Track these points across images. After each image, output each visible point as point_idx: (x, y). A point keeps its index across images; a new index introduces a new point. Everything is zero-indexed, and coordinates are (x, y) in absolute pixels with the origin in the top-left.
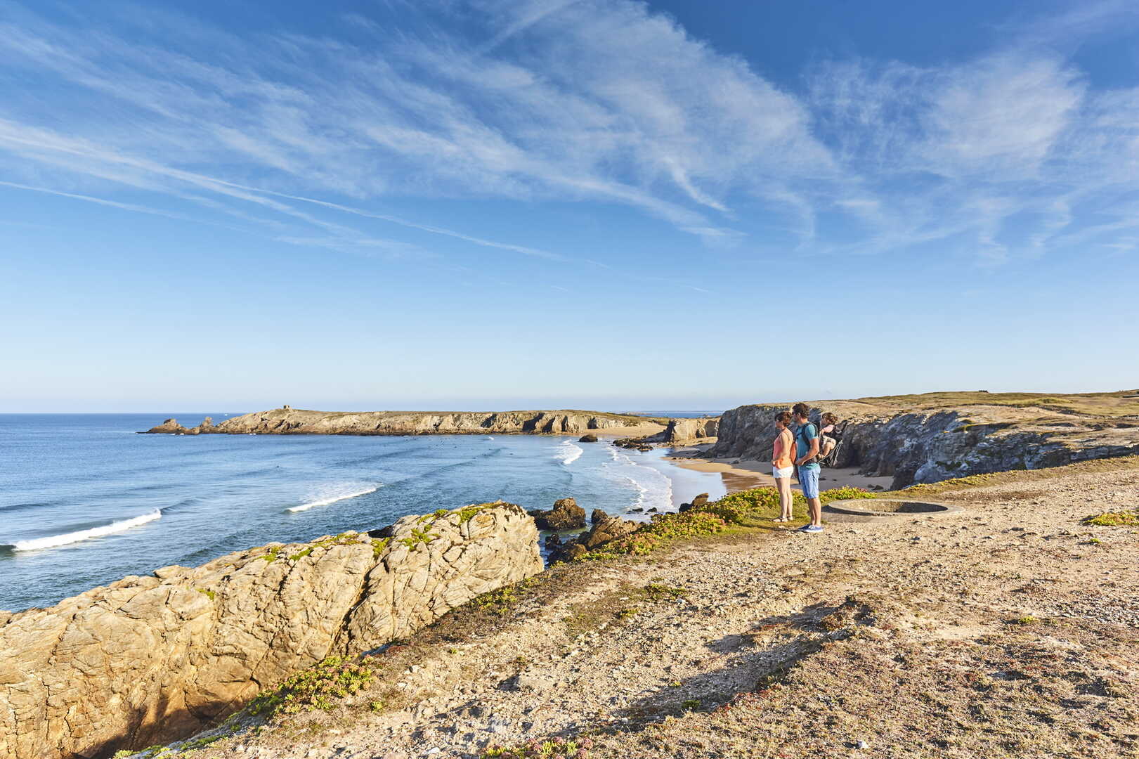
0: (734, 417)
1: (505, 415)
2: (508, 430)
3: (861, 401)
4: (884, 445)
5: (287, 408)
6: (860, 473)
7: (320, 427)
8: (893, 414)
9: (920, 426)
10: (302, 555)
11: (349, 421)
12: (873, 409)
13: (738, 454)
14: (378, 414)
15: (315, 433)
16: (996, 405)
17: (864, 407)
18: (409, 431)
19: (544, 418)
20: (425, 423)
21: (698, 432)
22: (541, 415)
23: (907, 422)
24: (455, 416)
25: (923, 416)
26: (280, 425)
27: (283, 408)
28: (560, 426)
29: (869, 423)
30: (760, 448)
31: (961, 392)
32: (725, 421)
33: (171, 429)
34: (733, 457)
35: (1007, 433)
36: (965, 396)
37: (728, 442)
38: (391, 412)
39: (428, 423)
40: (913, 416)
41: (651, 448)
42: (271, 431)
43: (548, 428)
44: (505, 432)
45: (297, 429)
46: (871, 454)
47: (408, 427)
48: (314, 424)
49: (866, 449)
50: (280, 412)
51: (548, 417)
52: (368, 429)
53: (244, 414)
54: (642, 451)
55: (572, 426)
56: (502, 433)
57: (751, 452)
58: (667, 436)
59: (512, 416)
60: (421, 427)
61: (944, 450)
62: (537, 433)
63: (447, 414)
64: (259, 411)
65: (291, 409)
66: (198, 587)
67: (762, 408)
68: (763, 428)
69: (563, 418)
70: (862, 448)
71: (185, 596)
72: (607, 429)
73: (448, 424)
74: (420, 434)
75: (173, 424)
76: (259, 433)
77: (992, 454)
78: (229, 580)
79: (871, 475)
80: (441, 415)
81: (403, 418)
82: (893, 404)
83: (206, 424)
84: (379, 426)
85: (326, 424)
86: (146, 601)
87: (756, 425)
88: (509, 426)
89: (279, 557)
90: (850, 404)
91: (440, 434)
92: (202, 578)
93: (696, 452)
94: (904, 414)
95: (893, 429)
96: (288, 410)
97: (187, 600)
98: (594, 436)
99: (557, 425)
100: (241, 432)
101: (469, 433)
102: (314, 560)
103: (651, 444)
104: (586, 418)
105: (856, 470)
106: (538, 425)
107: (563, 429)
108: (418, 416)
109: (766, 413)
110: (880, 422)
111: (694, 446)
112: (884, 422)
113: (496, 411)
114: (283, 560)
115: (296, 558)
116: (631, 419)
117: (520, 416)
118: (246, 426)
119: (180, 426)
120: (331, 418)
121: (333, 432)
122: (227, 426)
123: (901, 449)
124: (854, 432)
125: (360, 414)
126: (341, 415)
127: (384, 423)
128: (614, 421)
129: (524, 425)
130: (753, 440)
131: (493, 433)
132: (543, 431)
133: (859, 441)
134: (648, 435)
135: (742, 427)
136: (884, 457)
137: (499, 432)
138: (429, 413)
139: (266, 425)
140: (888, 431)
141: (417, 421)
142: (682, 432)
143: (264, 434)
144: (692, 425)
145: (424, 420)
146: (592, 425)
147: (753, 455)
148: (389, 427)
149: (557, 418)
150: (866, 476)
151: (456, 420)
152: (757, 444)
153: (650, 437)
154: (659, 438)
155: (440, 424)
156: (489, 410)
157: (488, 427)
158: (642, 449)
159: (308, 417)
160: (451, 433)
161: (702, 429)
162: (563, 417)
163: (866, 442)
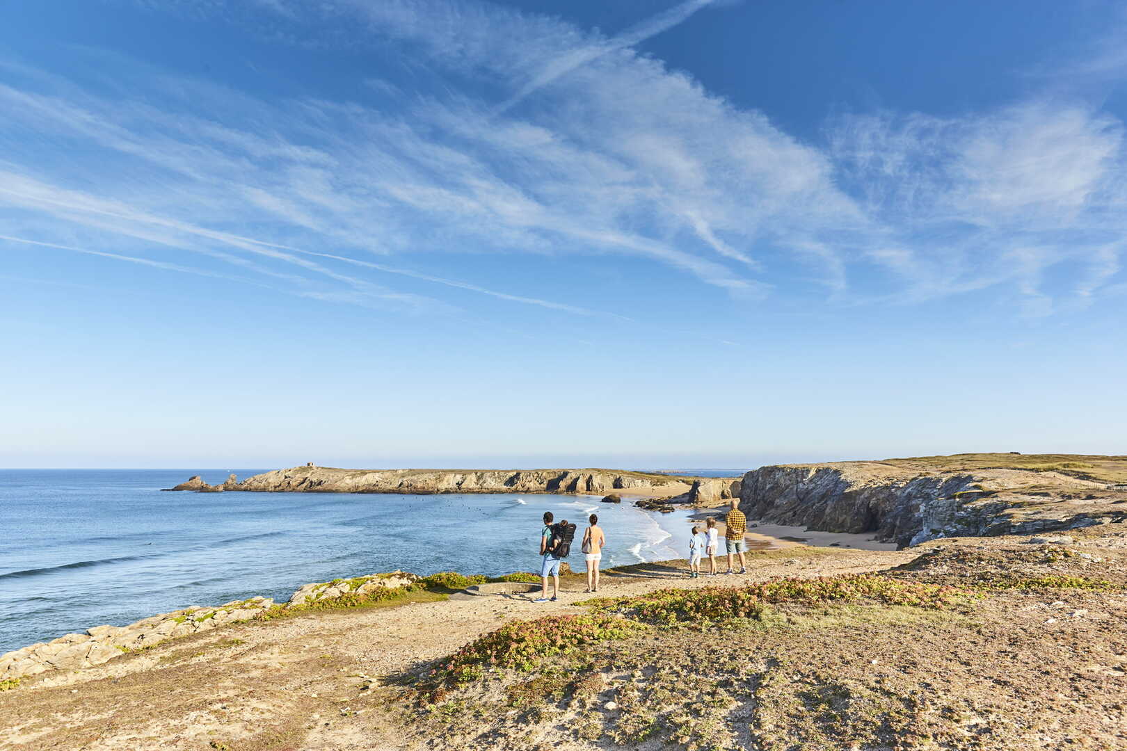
0: (754, 479)
1: (529, 473)
2: (531, 490)
3: (886, 463)
4: (900, 510)
5: (311, 465)
6: (876, 539)
7: (343, 485)
8: (911, 477)
9: (935, 491)
10: (206, 617)
11: (370, 479)
12: (895, 472)
13: (759, 517)
14: (400, 472)
15: (337, 491)
16: (1015, 469)
17: (886, 469)
18: (431, 490)
19: (568, 477)
20: (447, 482)
21: (723, 492)
22: (565, 474)
23: (924, 486)
24: (478, 474)
25: (939, 480)
26: (303, 483)
27: (306, 466)
28: (585, 485)
29: (886, 487)
30: (779, 512)
31: (991, 454)
32: (746, 482)
33: (196, 486)
34: (753, 520)
35: (985, 502)
36: (995, 458)
37: (749, 504)
38: (414, 470)
39: (450, 482)
40: (929, 480)
41: (673, 510)
42: (294, 489)
43: (572, 488)
44: (528, 491)
45: (319, 487)
46: (887, 519)
47: (430, 485)
48: (336, 482)
49: (884, 514)
50: (303, 470)
51: (573, 475)
52: (390, 487)
53: (268, 471)
54: (664, 513)
55: (597, 485)
56: (526, 492)
57: (771, 514)
58: (691, 497)
59: (536, 475)
60: (443, 486)
61: (937, 518)
62: (561, 493)
63: (470, 472)
64: (283, 467)
65: (314, 467)
66: (117, 644)
67: (782, 469)
68: (783, 491)
69: (587, 477)
70: (880, 513)
71: (103, 651)
72: (633, 489)
73: (471, 483)
74: (442, 493)
75: (198, 482)
76: (282, 491)
77: (968, 524)
78: (142, 638)
79: (886, 541)
80: (464, 473)
81: (426, 476)
82: (917, 466)
83: (230, 482)
84: (401, 484)
85: (348, 482)
86: (70, 655)
87: (777, 487)
88: (533, 485)
89: (188, 619)
90: (873, 466)
91: (462, 493)
92: (122, 637)
93: (717, 514)
94: (921, 478)
95: (909, 493)
96: (311, 467)
97: (105, 655)
98: (617, 496)
99: (581, 484)
100: (264, 490)
101: (492, 493)
102: (216, 622)
103: (674, 506)
104: (611, 477)
105: (872, 536)
106: (562, 484)
107: (588, 489)
108: (440, 474)
109: (786, 475)
110: (896, 486)
111: (717, 508)
112: (901, 486)
113: (520, 468)
114: (190, 622)
115: (201, 620)
116: (659, 478)
117: (544, 474)
118: (269, 483)
119: (205, 483)
120: (354, 476)
121: (356, 491)
122: (250, 484)
123: (916, 515)
124: (871, 496)
125: (383, 472)
126: (364, 473)
127: (406, 480)
128: (640, 481)
129: (548, 485)
130: (774, 502)
131: (516, 491)
132: (567, 491)
133: (876, 505)
134: (673, 496)
135: (763, 489)
136: (900, 522)
137: (522, 491)
138: (452, 471)
139: (289, 483)
140: (905, 495)
141: (439, 479)
142: (707, 493)
143: (286, 492)
144: (717, 486)
145: (446, 479)
146: (617, 484)
147: (773, 518)
148: (411, 485)
149: (581, 476)
150: (881, 542)
151: (479, 478)
152: (778, 507)
153: (675, 498)
154: (684, 499)
155: (462, 482)
156: (512, 467)
157: (512, 486)
158: (664, 511)
159: (331, 474)
160: (474, 492)
161: (728, 490)
162: (588, 475)
163: (883, 506)
